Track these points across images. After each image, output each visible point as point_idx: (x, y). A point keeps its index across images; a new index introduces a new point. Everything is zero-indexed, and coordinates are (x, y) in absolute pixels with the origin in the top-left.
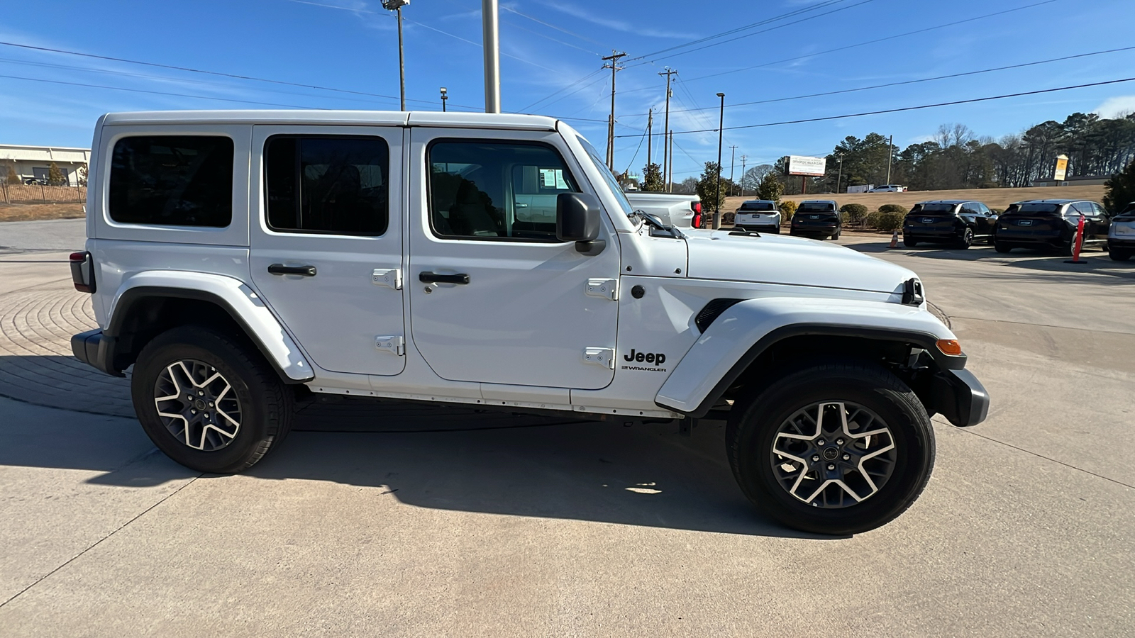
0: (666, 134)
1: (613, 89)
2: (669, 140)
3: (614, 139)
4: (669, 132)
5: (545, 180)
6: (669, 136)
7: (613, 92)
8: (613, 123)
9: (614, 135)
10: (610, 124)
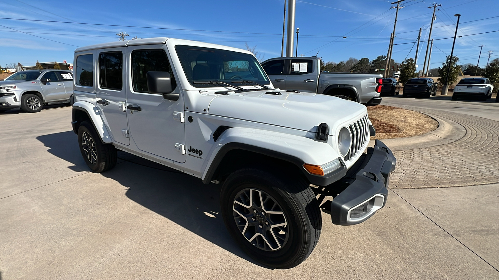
0: (429, 41)
1: (396, 19)
2: (430, 45)
3: (393, 46)
4: (431, 39)
5: (294, 68)
6: (430, 42)
7: (396, 21)
8: (393, 38)
9: (393, 44)
10: (391, 38)
